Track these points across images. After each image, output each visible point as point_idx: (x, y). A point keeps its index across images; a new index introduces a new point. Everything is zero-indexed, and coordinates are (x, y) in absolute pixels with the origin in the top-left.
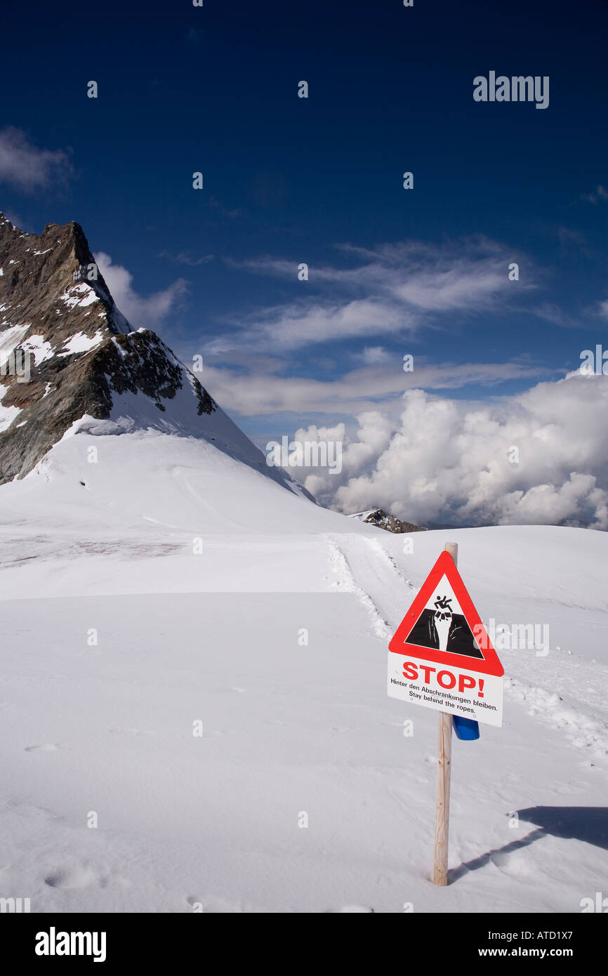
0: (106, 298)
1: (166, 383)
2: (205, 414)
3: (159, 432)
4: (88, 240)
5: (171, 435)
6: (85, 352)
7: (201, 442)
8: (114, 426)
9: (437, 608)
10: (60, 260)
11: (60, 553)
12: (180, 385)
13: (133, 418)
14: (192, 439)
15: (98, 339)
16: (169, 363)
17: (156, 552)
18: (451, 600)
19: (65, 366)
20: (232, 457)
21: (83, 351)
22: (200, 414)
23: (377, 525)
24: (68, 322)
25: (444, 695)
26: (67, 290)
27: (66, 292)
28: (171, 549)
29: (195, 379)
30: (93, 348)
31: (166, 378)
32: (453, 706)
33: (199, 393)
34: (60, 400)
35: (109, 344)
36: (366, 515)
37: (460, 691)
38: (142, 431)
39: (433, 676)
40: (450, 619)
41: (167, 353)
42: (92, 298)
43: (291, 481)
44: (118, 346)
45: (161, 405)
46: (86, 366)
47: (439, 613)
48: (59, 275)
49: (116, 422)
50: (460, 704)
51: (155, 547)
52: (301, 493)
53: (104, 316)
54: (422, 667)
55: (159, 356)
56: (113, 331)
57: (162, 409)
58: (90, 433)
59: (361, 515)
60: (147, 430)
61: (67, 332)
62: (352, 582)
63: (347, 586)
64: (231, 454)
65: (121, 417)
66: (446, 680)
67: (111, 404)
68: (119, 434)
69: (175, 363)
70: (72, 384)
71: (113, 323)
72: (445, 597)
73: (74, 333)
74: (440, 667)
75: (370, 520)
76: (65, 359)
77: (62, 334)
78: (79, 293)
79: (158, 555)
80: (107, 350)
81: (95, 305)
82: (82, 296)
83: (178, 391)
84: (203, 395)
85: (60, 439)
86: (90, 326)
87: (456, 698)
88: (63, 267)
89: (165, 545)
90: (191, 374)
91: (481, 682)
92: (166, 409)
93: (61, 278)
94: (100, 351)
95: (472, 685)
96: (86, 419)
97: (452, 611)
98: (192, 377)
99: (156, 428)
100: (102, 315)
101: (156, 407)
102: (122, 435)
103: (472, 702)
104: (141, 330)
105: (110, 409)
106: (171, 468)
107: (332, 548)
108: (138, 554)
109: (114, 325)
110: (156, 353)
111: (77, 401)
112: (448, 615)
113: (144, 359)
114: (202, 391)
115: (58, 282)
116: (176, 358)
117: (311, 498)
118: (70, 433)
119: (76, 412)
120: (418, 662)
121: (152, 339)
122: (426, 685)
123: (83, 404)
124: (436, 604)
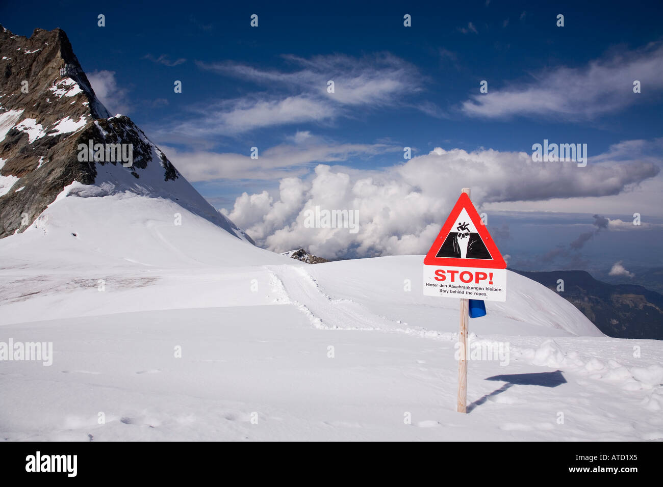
0: (89, 91)
1: (139, 157)
2: (170, 181)
3: (135, 194)
4: (72, 44)
5: (144, 197)
6: (72, 133)
7: (168, 201)
8: (99, 190)
9: (459, 230)
10: (48, 59)
11: (59, 288)
12: (150, 159)
13: (115, 184)
14: (160, 199)
15: (83, 123)
16: (141, 141)
17: (136, 284)
18: (468, 224)
19: (55, 144)
20: (193, 213)
21: (70, 132)
22: (166, 180)
23: (301, 260)
24: (57, 109)
25: (465, 288)
26: (55, 83)
27: (55, 85)
28: (149, 281)
29: (162, 154)
30: (79, 129)
31: (139, 153)
32: (471, 293)
33: (165, 164)
34: (53, 170)
35: (92, 126)
36: (292, 253)
37: (476, 283)
38: (121, 194)
39: (457, 276)
40: (468, 237)
41: (139, 133)
42: (77, 90)
43: (237, 229)
44: (100, 128)
45: (136, 174)
46: (74, 143)
47: (460, 234)
48: (47, 71)
49: (99, 186)
50: (476, 292)
51: (137, 281)
52: (245, 238)
53: (87, 105)
54: (448, 271)
55: (134, 136)
56: (95, 117)
57: (137, 176)
58: (79, 196)
59: (288, 253)
60: (125, 192)
61: (56, 117)
62: (288, 298)
63: (285, 301)
64: (190, 209)
65: (104, 183)
66: (466, 277)
67: (96, 173)
68: (103, 196)
69: (146, 141)
70: (63, 158)
71: (95, 110)
72: (464, 223)
73: (62, 117)
74: (461, 269)
75: (294, 256)
76: (55, 138)
77: (52, 118)
78: (65, 86)
79: (139, 286)
80: (91, 131)
81: (79, 96)
82: (68, 88)
83: (149, 163)
84: (168, 166)
85: (54, 200)
86: (75, 112)
87: (473, 288)
88: (50, 65)
89: (144, 278)
90: (159, 150)
91: (491, 275)
92: (140, 176)
93: (49, 73)
94: (85, 132)
95: (485, 277)
96: (75, 184)
97: (469, 231)
98: (160, 152)
99: (132, 191)
100: (85, 103)
101: (131, 175)
102: (105, 197)
103: (485, 289)
104: (118, 116)
105: (95, 177)
106: (145, 221)
107: (272, 276)
108: (123, 287)
109: (96, 112)
110: (131, 134)
111: (67, 170)
112: (467, 234)
113: (122, 138)
114: (168, 162)
115: (47, 76)
116: (146, 138)
117: (252, 242)
118: (62, 196)
119: (66, 179)
120: (445, 268)
121: (128, 123)
122: (452, 283)
123: (72, 173)
124: (458, 228)
